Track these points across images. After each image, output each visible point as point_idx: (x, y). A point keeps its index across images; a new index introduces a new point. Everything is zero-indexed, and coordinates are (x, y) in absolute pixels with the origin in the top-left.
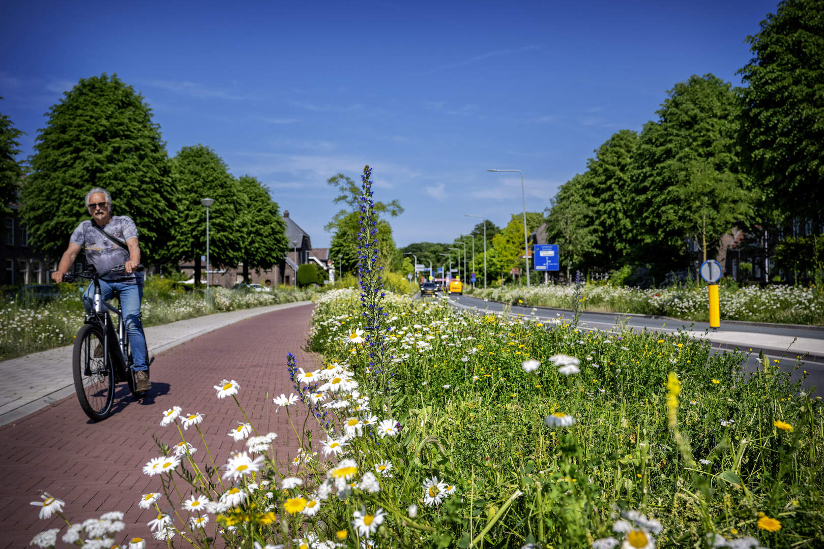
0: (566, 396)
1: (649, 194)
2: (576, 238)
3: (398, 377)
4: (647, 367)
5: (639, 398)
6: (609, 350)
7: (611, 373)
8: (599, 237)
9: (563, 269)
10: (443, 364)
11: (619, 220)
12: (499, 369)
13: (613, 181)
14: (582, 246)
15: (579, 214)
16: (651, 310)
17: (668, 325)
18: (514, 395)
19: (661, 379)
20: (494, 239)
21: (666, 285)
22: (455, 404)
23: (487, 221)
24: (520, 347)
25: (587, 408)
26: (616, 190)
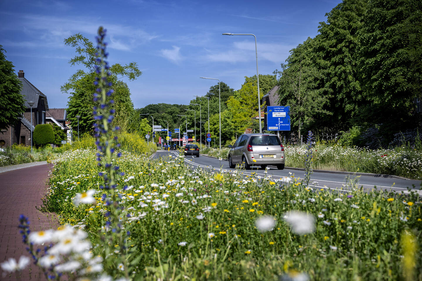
0: (299, 252)
1: (379, 57)
2: (307, 100)
3: (134, 236)
4: (378, 225)
5: (371, 256)
6: (340, 208)
7: (342, 230)
8: (330, 99)
9: (295, 129)
10: (179, 222)
11: (349, 82)
12: (234, 226)
13: (343, 44)
14: (313, 107)
15: (310, 76)
16: (381, 168)
17: (398, 184)
18: (249, 251)
19: (392, 236)
20: (228, 101)
21: (394, 145)
22: (191, 262)
23: (221, 83)
24: (254, 204)
25: (320, 265)
26: (347, 53)
